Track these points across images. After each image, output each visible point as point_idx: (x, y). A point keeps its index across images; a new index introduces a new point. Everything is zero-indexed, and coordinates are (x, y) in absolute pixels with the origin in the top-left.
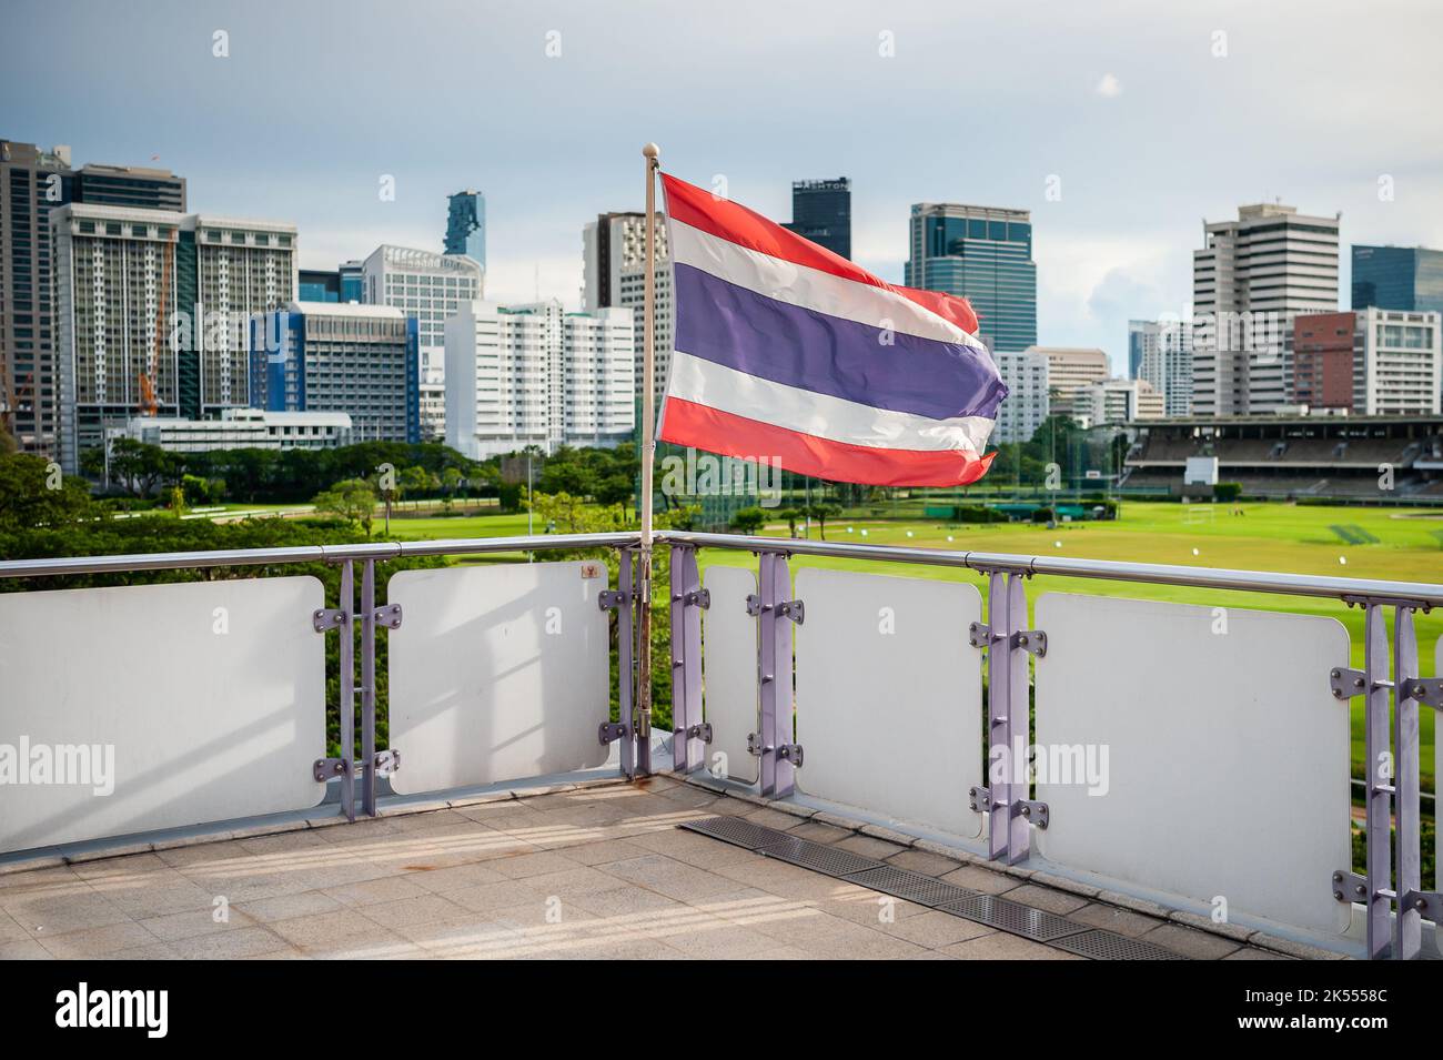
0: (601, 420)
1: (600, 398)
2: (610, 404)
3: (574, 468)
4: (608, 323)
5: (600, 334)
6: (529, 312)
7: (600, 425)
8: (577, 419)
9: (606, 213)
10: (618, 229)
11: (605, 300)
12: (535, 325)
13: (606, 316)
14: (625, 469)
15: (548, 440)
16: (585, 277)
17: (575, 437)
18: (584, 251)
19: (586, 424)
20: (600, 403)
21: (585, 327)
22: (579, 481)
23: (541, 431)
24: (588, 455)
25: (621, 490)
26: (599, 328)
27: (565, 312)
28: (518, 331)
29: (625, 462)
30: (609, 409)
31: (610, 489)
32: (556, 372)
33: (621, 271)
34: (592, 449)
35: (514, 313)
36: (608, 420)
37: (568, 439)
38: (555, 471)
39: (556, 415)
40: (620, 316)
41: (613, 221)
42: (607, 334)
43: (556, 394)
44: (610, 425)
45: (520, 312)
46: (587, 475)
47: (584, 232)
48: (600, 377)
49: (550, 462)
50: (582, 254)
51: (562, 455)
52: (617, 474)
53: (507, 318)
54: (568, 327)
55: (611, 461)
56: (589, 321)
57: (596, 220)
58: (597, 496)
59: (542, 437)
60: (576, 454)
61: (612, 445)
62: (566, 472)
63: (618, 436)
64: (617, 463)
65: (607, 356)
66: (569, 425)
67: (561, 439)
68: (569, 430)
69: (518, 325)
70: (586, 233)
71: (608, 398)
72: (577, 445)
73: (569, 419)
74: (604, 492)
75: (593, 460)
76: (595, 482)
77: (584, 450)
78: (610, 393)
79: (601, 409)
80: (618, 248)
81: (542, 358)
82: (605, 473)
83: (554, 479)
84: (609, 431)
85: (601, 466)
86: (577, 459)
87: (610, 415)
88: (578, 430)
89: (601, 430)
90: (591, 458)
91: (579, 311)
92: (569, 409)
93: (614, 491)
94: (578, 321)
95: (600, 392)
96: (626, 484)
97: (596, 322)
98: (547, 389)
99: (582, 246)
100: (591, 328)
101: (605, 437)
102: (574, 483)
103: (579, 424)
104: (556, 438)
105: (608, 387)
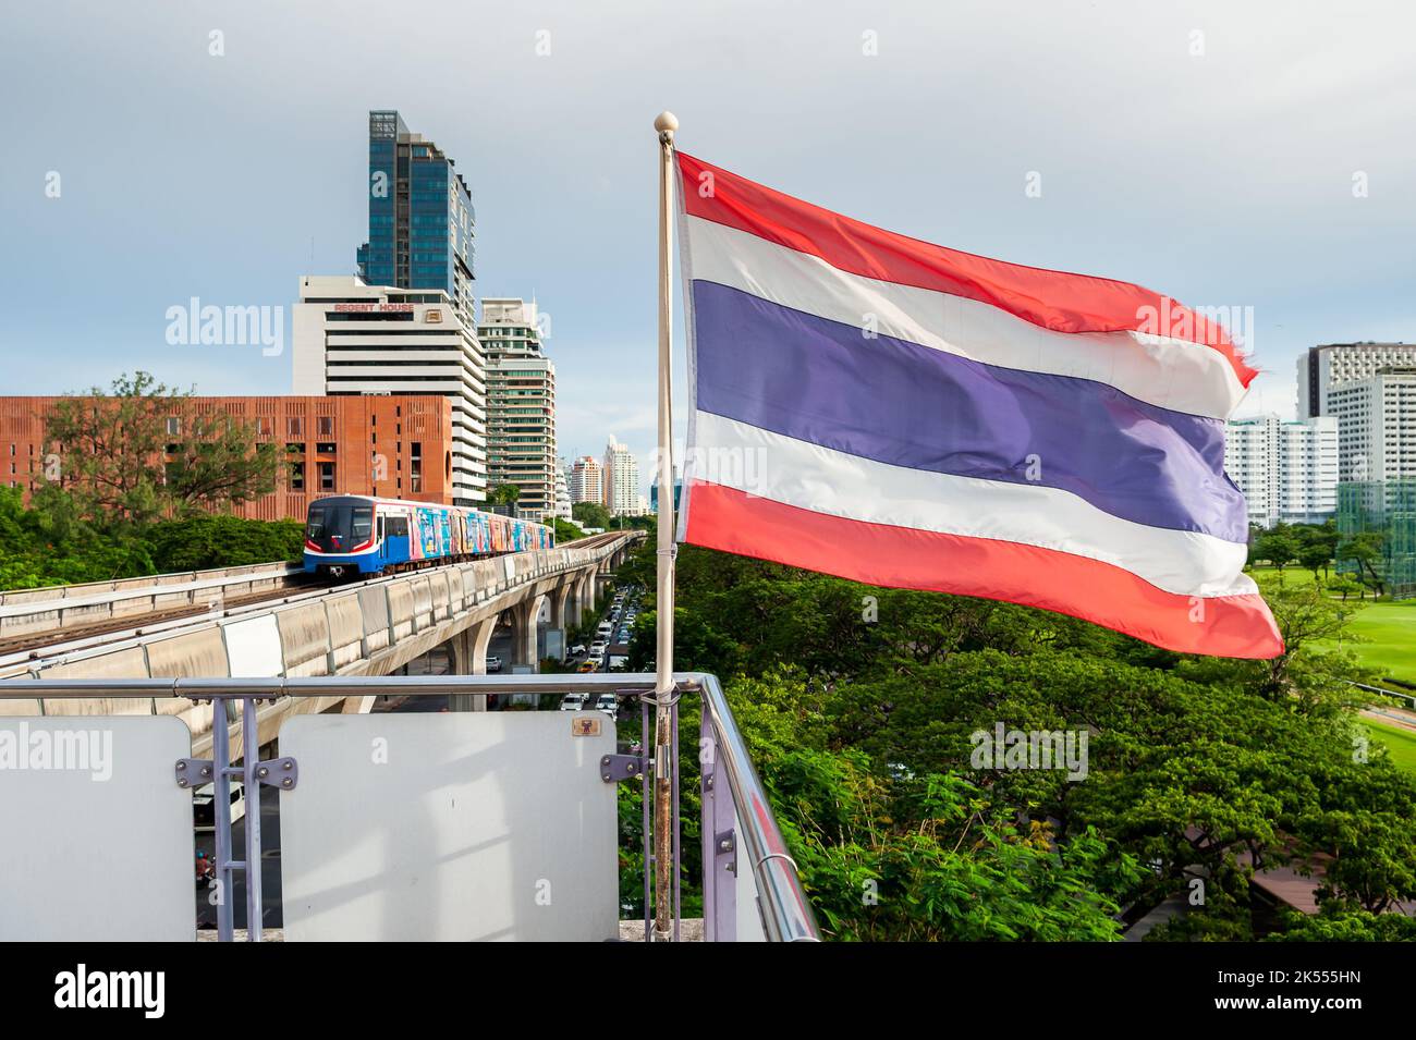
0: (1310, 502)
1: (1310, 486)
2: (1318, 490)
3: (1283, 540)
4: (1316, 429)
5: (1310, 437)
6: (1252, 423)
7: (1310, 506)
8: (1291, 502)
9: (1315, 346)
10: (1326, 358)
11: (1314, 411)
12: (1258, 433)
13: (1315, 424)
14: (1326, 540)
15: (1268, 518)
16: (1298, 395)
17: (1290, 515)
18: (1298, 377)
19: (1298, 506)
20: (1310, 490)
21: (1298, 433)
22: (1286, 549)
23: (1262, 511)
24: (1298, 529)
25: (1323, 556)
26: (1309, 433)
27: (1282, 421)
28: (1244, 437)
29: (1326, 535)
30: (1316, 494)
31: (1312, 555)
32: (1274, 467)
33: (1328, 389)
34: (1302, 525)
35: (1241, 424)
36: (1317, 502)
37: (1283, 517)
38: (1268, 541)
39: (1274, 499)
40: (1327, 424)
41: (1321, 352)
42: (1316, 437)
43: (1274, 483)
44: (1318, 506)
45: (1246, 424)
46: (1294, 544)
47: (1298, 362)
48: (1310, 470)
49: (1267, 534)
50: (1295, 379)
51: (1279, 529)
52: (1319, 544)
53: (1236, 428)
54: (1284, 433)
55: (1316, 533)
56: (1301, 428)
57: (1308, 352)
58: (1301, 560)
59: (1263, 516)
60: (1289, 528)
61: (1320, 521)
62: (1276, 542)
63: (1324, 515)
64: (1320, 534)
65: (1316, 453)
66: (1285, 506)
67: (1278, 517)
68: (1285, 510)
69: (1244, 433)
70: (1299, 363)
71: (1316, 486)
72: (1290, 522)
73: (1285, 502)
74: (1307, 558)
75: (1302, 532)
76: (1299, 550)
77: (1295, 525)
78: (1318, 482)
79: (1310, 494)
80: (1326, 372)
81: (1263, 457)
82: (1308, 543)
83: (1267, 547)
84: (1317, 510)
85: (1307, 538)
86: (1290, 533)
87: (1318, 498)
88: (1291, 510)
89: (1310, 510)
90: (1301, 531)
91: (1295, 421)
92: (1285, 494)
93: (1316, 557)
94: (1291, 428)
95: (1310, 482)
96: (1326, 552)
97: (1307, 429)
98: (1267, 480)
99: (1296, 372)
100: (1303, 433)
101: (1315, 515)
102: (1283, 551)
103: (1293, 506)
104: (1274, 516)
105: (1316, 478)
